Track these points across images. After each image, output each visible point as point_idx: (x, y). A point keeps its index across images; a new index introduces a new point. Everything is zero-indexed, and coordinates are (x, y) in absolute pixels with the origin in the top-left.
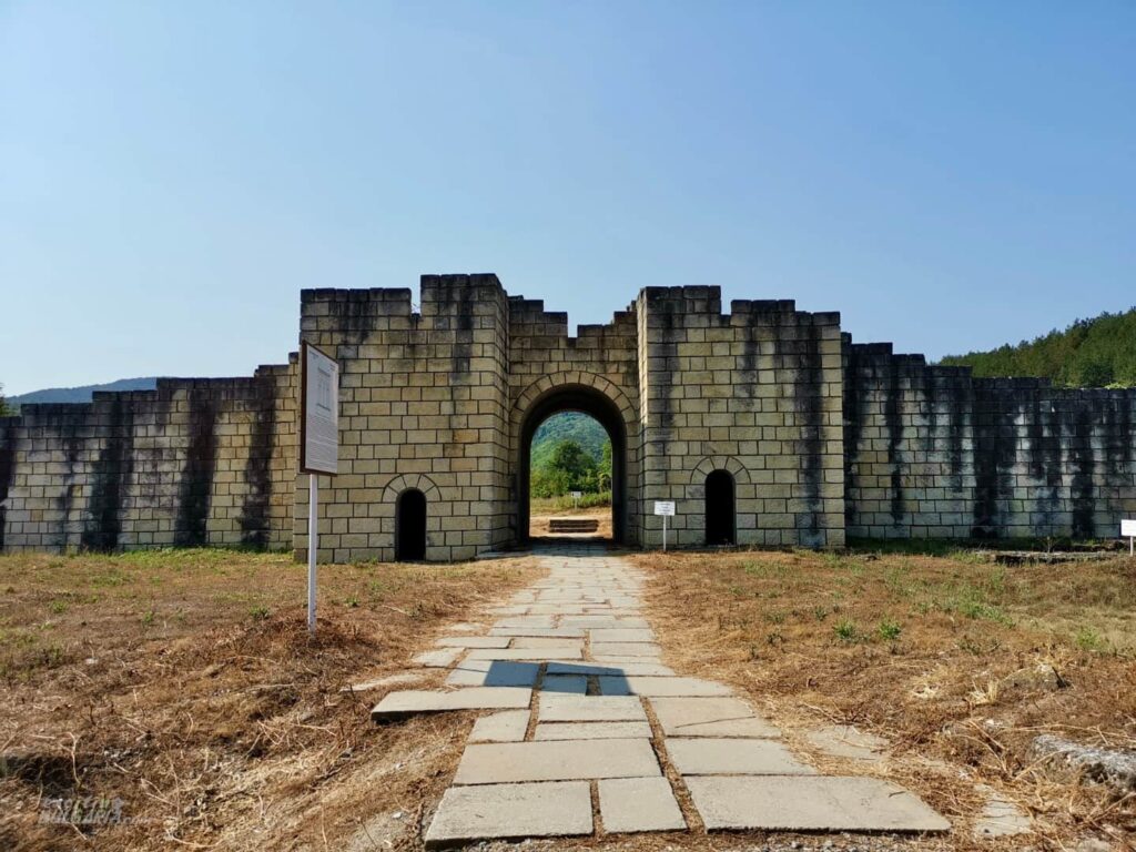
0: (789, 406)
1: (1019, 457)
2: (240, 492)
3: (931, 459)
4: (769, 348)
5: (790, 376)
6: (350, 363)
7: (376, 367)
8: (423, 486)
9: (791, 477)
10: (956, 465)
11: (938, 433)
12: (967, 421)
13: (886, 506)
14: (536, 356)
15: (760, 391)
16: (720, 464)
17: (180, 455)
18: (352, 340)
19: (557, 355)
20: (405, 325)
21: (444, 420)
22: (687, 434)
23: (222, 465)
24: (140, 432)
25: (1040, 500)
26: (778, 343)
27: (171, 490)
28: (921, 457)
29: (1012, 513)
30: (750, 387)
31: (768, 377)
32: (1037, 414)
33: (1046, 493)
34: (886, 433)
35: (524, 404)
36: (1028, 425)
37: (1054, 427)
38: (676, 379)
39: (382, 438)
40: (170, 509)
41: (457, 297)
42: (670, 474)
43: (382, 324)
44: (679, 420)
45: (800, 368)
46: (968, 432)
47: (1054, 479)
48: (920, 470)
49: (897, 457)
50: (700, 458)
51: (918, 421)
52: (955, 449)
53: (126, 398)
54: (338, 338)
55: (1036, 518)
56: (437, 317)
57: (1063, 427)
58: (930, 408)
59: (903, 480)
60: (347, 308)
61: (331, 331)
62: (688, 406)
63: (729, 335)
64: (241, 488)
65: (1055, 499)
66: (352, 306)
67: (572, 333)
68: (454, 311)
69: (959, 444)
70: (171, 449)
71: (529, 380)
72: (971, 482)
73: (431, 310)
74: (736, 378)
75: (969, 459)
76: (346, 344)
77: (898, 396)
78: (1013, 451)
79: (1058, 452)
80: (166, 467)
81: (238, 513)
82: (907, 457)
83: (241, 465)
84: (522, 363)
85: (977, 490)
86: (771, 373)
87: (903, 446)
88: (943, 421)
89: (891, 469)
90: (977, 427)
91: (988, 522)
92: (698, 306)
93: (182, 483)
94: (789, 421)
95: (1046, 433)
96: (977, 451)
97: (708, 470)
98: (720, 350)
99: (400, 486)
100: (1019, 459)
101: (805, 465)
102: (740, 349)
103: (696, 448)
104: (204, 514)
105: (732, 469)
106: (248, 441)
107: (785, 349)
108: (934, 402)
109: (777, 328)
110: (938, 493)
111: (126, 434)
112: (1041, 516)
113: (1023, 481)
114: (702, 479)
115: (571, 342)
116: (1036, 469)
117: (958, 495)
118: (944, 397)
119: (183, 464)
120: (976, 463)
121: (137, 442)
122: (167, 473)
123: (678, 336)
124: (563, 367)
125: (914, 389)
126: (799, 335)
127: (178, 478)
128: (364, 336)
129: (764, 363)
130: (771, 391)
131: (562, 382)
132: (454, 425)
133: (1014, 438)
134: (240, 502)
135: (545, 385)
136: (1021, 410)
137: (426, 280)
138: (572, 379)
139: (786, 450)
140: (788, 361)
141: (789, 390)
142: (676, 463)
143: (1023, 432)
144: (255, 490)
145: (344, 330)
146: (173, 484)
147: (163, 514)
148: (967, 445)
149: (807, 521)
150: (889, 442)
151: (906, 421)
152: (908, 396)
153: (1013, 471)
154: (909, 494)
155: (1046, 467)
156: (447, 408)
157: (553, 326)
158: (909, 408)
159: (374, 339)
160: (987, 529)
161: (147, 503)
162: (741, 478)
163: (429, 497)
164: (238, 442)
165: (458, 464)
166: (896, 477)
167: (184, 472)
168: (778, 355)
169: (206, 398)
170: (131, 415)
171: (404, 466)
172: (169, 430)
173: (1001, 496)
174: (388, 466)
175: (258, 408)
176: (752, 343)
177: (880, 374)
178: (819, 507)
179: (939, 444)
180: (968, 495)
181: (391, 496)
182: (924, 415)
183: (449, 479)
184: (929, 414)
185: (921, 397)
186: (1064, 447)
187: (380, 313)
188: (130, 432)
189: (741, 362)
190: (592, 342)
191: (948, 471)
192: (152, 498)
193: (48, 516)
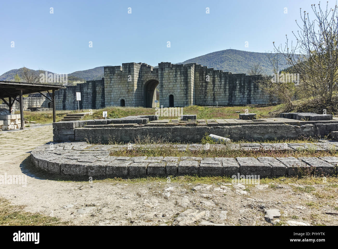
0: (182, 83)
1: (237, 89)
3: (220, 90)
4: (179, 73)
5: (183, 78)
6: (112, 79)
7: (116, 79)
8: (124, 99)
9: (183, 95)
10: (225, 91)
11: (222, 85)
12: (227, 83)
13: (212, 99)
14: (146, 75)
15: (177, 81)
16: (171, 94)
17: (91, 94)
18: (112, 75)
19: (149, 74)
20: (120, 72)
21: (127, 88)
22: (166, 89)
23: (97, 95)
24: (84, 90)
25: (241, 97)
26: (181, 72)
27: (90, 100)
28: (219, 90)
29: (235, 100)
30: (176, 80)
31: (179, 78)
32: (241, 81)
33: (242, 96)
34: (212, 86)
35: (144, 83)
36: (239, 83)
37: (244, 83)
38: (164, 79)
39: (118, 91)
40: (90, 103)
41: (128, 67)
42: (163, 95)
43: (116, 72)
44: (164, 86)
45: (184, 76)
46: (228, 85)
47: (244, 93)
48: (218, 92)
49: (214, 90)
50: (168, 93)
51: (218, 83)
52: (225, 88)
53: (84, 84)
54: (110, 75)
55: (240, 101)
56: (125, 70)
57: (246, 83)
58: (221, 81)
59: (215, 95)
60: (111, 70)
61: (109, 74)
62: (165, 84)
63: (172, 71)
64: (101, 100)
65: (244, 97)
66: (112, 69)
67: (152, 70)
68: (127, 69)
69: (226, 87)
70: (89, 93)
71: (145, 79)
72: (228, 94)
73: (124, 69)
74: (174, 79)
75: (227, 90)
76: (111, 76)
77: (214, 79)
78: (236, 88)
79: (244, 88)
80: (89, 96)
81: (100, 104)
82: (216, 90)
83: (100, 95)
84: (143, 76)
85: (229, 95)
86: (179, 77)
87: (215, 88)
88: (223, 83)
89: (213, 92)
90: (229, 84)
91: (231, 102)
92: (167, 66)
93: (92, 99)
94: (182, 86)
95: (242, 84)
96: (229, 89)
97: (169, 94)
98: (171, 74)
99: (120, 99)
100: (237, 90)
101: (185, 93)
102: (174, 73)
103: (167, 91)
104: (95, 104)
105: (173, 94)
106: (101, 91)
107: (182, 73)
108: (221, 79)
109: (180, 70)
110: (222, 97)
111: (82, 91)
112: (241, 100)
113: (238, 94)
114: (168, 96)
115: (152, 72)
116: (240, 91)
117: (225, 97)
118: (223, 78)
119: (92, 96)
120: (229, 90)
121: (84, 92)
122: (89, 97)
123: (164, 72)
124: (151, 76)
125: (217, 77)
126: (184, 71)
127: (91, 98)
128: (114, 74)
129: (178, 76)
130: (180, 81)
131: (150, 79)
132: (128, 88)
133: (236, 85)
134: (101, 102)
135: (148, 80)
136: (238, 80)
137: (123, 64)
138: (152, 79)
139: (182, 91)
140: (182, 75)
141: (182, 80)
142: (164, 94)
143: (238, 85)
144: (103, 100)
145: (111, 73)
146: (90, 99)
147: (89, 104)
148: (227, 87)
149: (185, 103)
150: (213, 87)
151: (216, 83)
152: (217, 78)
153: (236, 92)
154: (216, 97)
155: (242, 91)
156: (127, 86)
157: (148, 70)
158: (217, 81)
159: (115, 75)
160: (231, 103)
161: (86, 102)
162: (174, 96)
163: (125, 100)
164: (99, 91)
165: (129, 95)
166: (214, 94)
167: (92, 97)
168: (181, 74)
169: (94, 83)
170: (83, 87)
171: (121, 96)
172: (89, 90)
173: (233, 97)
174: (118, 96)
175: (102, 85)
176: (176, 72)
177: (211, 74)
178: (187, 100)
179: (222, 87)
180: (227, 97)
181: (119, 100)
182: (219, 82)
183: (128, 97)
184: (221, 82)
185: (219, 78)
186: (246, 87)
187: (116, 70)
188: (83, 90)
189: (174, 76)
190: (155, 72)
191: (224, 93)
192: (87, 102)
193: (72, 105)
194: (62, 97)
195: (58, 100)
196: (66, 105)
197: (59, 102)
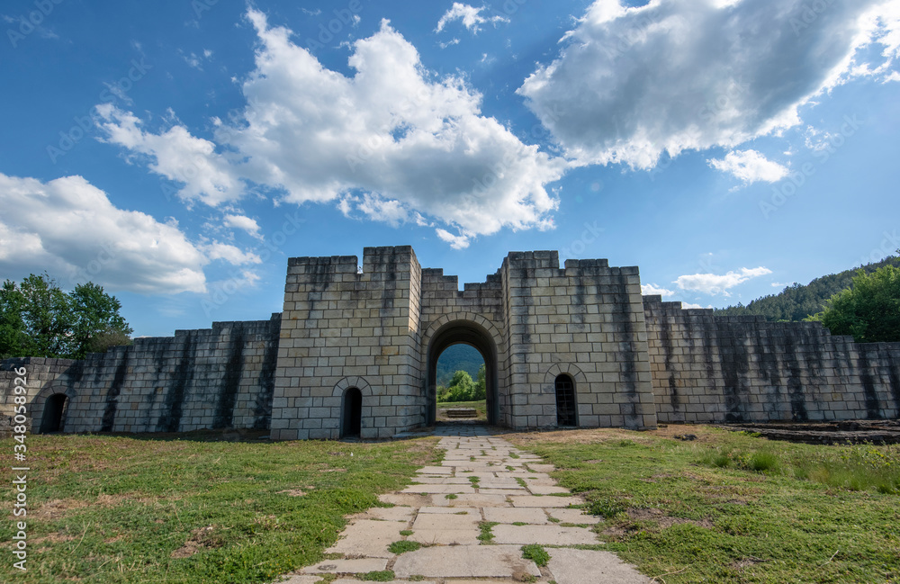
0: (609, 328)
1: (751, 366)
2: (255, 391)
3: (694, 368)
4: (593, 290)
5: (609, 308)
6: (316, 303)
7: (333, 306)
8: (360, 385)
9: (615, 378)
10: (710, 371)
11: (696, 351)
12: (714, 343)
13: (668, 399)
14: (439, 303)
15: (588, 319)
16: (564, 369)
17: (222, 368)
18: (319, 288)
19: (452, 302)
20: (352, 279)
21: (376, 340)
22: (541, 348)
23: (246, 374)
24: (200, 354)
25: (768, 394)
26: (599, 286)
27: (216, 390)
28: (687, 367)
29: (750, 403)
30: (582, 315)
31: (593, 309)
32: (758, 338)
33: (772, 390)
34: (663, 351)
35: (431, 333)
36: (754, 346)
37: (771, 346)
38: (531, 311)
39: (335, 352)
40: (213, 402)
41: (386, 260)
42: (530, 376)
43: (338, 278)
44: (534, 339)
45: (615, 303)
46: (715, 350)
47: (775, 381)
48: (687, 375)
49: (671, 367)
50: (550, 365)
51: (683, 343)
52: (709, 362)
53: (200, 334)
54: (309, 287)
55: (768, 407)
56: (373, 273)
57: (777, 347)
58: (689, 335)
59: (677, 383)
60: (316, 268)
61: (305, 283)
62: (541, 329)
63: (565, 282)
64: (256, 389)
65: (778, 394)
66: (319, 267)
67: (461, 288)
68: (384, 269)
69: (710, 358)
70: (217, 364)
71: (433, 318)
72: (721, 383)
73: (370, 268)
74: (572, 310)
75: (718, 368)
76: (314, 291)
77: (668, 328)
78: (746, 363)
79: (775, 363)
80: (212, 376)
81: (253, 405)
82: (678, 367)
83: (257, 374)
84: (429, 307)
85: (727, 387)
86: (596, 307)
87: (674, 360)
88: (698, 343)
89: (668, 375)
90: (721, 347)
91: (736, 410)
92: (544, 264)
93: (221, 386)
94: (610, 339)
95: (766, 350)
96: (723, 362)
97: (557, 373)
98: (560, 291)
99: (344, 385)
100: (751, 368)
101: (624, 369)
102: (574, 291)
103: (547, 358)
104: (232, 405)
105: (573, 372)
106: (262, 358)
107: (605, 290)
108: (692, 331)
109: (597, 277)
110: (701, 391)
111: (191, 356)
112: (770, 405)
113: (756, 383)
114: (553, 379)
115: (460, 294)
116: (763, 374)
117: (714, 392)
118: (697, 328)
119: (223, 374)
120: (723, 370)
121: (197, 360)
122: (213, 380)
123: (531, 283)
124: (456, 309)
125: (677, 323)
126: (612, 282)
127: (219, 382)
128: (326, 285)
129: (590, 300)
130: (597, 318)
131: (454, 319)
132: (382, 343)
133: (745, 354)
134: (255, 398)
135: (444, 321)
136: (748, 336)
137: (366, 250)
138: (461, 317)
139: (610, 359)
140: (607, 299)
141: (609, 318)
142: (534, 368)
143: (751, 350)
144: (264, 390)
145: (314, 283)
146: (216, 386)
147: (208, 405)
148: (716, 358)
149: (629, 409)
150: (665, 357)
151: (675, 343)
152: (675, 328)
153: (748, 375)
154: (681, 391)
155: (769, 373)
156: (378, 332)
157: (448, 286)
158: (676, 336)
159: (332, 287)
160: (736, 414)
161: (199, 399)
162: (579, 380)
163: (364, 393)
164: (256, 360)
165: (383, 370)
166: (672, 380)
167: (224, 378)
168: (599, 294)
169: (240, 333)
170: (196, 343)
171: (348, 371)
172: (217, 353)
173: (742, 393)
174: (337, 372)
175: (269, 339)
176: (581, 286)
177: (655, 314)
178: (636, 399)
179: (697, 358)
180: (720, 391)
181: (339, 392)
182: (686, 340)
183: (379, 380)
184: (689, 339)
185: (682, 328)
186: (778, 359)
187: (337, 271)
188: (194, 354)
189: (575, 300)
190: (474, 294)
191: (705, 376)
192: (202, 395)
193: (141, 406)
194: (112, 377)
195: (94, 386)
196: (119, 406)
197: (93, 395)
